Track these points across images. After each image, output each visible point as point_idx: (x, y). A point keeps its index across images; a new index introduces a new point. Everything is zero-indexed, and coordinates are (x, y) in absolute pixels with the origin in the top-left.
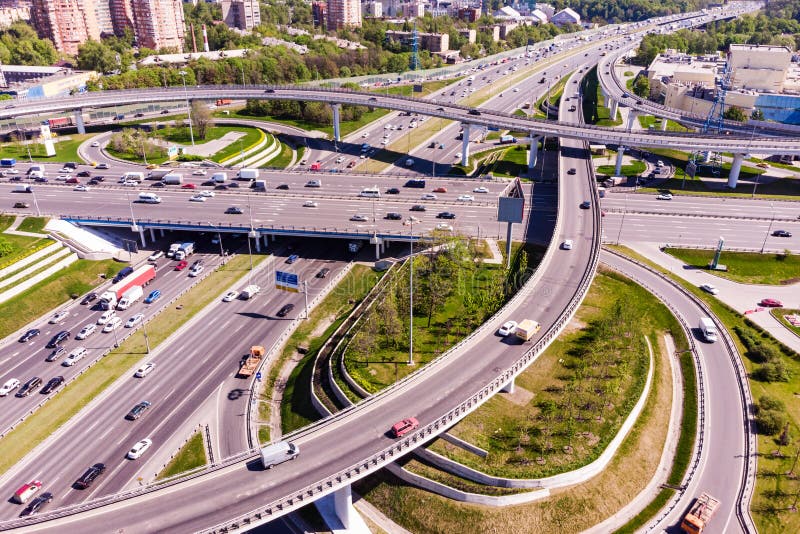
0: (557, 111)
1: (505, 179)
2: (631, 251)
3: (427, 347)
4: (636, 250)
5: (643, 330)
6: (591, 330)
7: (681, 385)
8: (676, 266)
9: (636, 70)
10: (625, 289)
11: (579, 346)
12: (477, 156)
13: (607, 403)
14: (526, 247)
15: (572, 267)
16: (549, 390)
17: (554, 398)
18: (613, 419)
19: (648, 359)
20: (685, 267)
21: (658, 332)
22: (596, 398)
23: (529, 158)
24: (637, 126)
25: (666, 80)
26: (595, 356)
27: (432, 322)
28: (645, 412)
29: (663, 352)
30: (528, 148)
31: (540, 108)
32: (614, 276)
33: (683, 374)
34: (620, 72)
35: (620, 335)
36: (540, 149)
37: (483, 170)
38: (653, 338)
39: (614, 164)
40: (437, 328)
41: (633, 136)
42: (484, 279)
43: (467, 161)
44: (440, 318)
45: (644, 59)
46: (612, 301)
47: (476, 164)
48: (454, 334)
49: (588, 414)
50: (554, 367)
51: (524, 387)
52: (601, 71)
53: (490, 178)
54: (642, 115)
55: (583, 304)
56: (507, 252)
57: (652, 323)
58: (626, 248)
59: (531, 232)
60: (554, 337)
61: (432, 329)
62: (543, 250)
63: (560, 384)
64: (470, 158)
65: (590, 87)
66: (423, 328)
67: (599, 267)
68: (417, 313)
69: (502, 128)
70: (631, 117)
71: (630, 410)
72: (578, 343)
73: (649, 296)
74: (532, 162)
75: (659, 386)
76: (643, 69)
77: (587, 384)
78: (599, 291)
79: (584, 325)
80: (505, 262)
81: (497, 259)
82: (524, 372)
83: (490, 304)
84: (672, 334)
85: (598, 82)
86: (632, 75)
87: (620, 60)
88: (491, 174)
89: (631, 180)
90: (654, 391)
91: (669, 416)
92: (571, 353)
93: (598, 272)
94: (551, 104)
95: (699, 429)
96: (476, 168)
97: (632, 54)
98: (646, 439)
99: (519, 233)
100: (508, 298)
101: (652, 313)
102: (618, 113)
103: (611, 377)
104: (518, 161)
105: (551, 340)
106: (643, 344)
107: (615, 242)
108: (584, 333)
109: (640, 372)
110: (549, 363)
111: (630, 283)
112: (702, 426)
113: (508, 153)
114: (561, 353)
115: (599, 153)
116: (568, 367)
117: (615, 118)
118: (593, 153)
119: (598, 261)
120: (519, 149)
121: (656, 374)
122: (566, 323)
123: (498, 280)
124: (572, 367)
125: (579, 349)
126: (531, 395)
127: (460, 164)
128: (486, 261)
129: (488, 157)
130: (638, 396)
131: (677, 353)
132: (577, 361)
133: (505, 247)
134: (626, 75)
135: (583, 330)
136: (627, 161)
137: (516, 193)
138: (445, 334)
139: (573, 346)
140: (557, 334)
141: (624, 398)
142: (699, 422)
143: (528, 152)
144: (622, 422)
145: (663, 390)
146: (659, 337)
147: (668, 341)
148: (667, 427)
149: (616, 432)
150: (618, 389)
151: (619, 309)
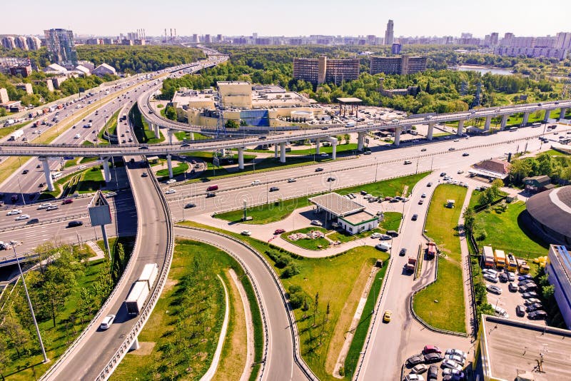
0: (117, 138)
1: (89, 194)
2: (194, 223)
3: (58, 343)
4: (197, 222)
5: (215, 271)
6: (182, 284)
7: (246, 297)
8: (223, 224)
9: (165, 103)
10: (197, 248)
11: (177, 298)
12: (61, 181)
13: (205, 328)
14: (120, 240)
15: (157, 245)
16: (165, 336)
17: (170, 340)
18: (212, 337)
19: (223, 289)
20: (229, 224)
21: (225, 269)
22: (198, 328)
23: (104, 175)
24: (175, 140)
25: (185, 107)
26: (189, 299)
27: (58, 321)
28: (231, 324)
29: (231, 281)
30: (102, 168)
31: (103, 137)
32: (187, 242)
33: (246, 290)
34: (154, 105)
35: (202, 280)
36: (111, 167)
37: (68, 191)
38: (223, 275)
39: (167, 168)
40: (63, 325)
41: (173, 147)
42: (94, 274)
43: (53, 186)
44: (64, 316)
45: (167, 95)
46: (191, 259)
47: (61, 187)
48: (80, 324)
49: (196, 341)
50: (164, 318)
51: (146, 340)
52: (140, 106)
53: (76, 196)
54: (176, 132)
55: (172, 268)
56: (107, 248)
57: (219, 265)
58: (189, 222)
59: (120, 228)
60: (158, 297)
61: (58, 327)
62: (133, 239)
63: (171, 328)
64: (55, 184)
65: (135, 118)
66: (50, 329)
67: (176, 239)
68: (40, 319)
69: (75, 156)
70: (170, 135)
71: (221, 326)
72: (175, 295)
73: (213, 249)
74: (107, 177)
75: (234, 303)
76: (169, 102)
77: (189, 321)
78: (180, 255)
79: (176, 282)
80: (107, 255)
81: (100, 255)
82: (143, 330)
83: (103, 291)
84: (232, 268)
85: (141, 114)
86: (163, 106)
87: (152, 98)
88: (77, 192)
89: (180, 176)
90: (232, 308)
91: (245, 320)
92: (173, 304)
93: (177, 241)
94: (111, 133)
95: (263, 321)
96: (62, 191)
97: (159, 93)
98: (236, 341)
99: (111, 231)
100: (116, 281)
101: (218, 259)
102: (160, 133)
103: (204, 310)
104: (96, 179)
105: (156, 300)
106: (218, 281)
107: (182, 219)
108: (178, 287)
109: (220, 300)
110: (159, 317)
111: (199, 244)
112: (264, 317)
113: (87, 174)
114: (166, 306)
115: (155, 162)
116: (173, 314)
117: (159, 137)
118: (150, 163)
119: (174, 235)
120: (94, 170)
121: (231, 297)
122: (163, 285)
123: (104, 271)
124: (176, 313)
125: (177, 299)
126: (153, 344)
127: (47, 191)
128: (91, 259)
129: (71, 180)
130: (224, 316)
131: (239, 279)
132: (178, 308)
133: (103, 245)
134: (159, 107)
135: (177, 285)
136: (175, 164)
137: (101, 202)
138: (71, 327)
139: (173, 299)
140: (159, 294)
141: (215, 320)
142: (262, 317)
143: (103, 171)
144: (219, 336)
145: (236, 305)
146: (226, 273)
147: (232, 274)
148: (245, 327)
149: (217, 344)
150: (210, 315)
151: (196, 263)
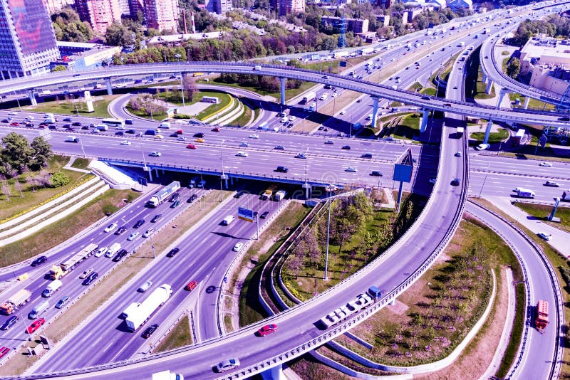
0: (446, 85)
1: (402, 141)
2: (489, 203)
3: (337, 268)
4: (492, 203)
5: (491, 264)
6: (452, 262)
7: (514, 306)
8: (520, 216)
9: (512, 49)
10: (481, 231)
11: (443, 274)
12: (383, 119)
13: (458, 318)
14: (412, 197)
15: (443, 217)
16: (419, 305)
17: (421, 311)
18: (462, 329)
19: (492, 287)
20: (528, 218)
21: (502, 266)
22: (451, 313)
23: (421, 124)
24: (506, 99)
25: (533, 61)
26: (453, 283)
27: (342, 250)
28: (485, 326)
29: (504, 282)
30: (421, 116)
31: (434, 82)
32: (474, 222)
33: (517, 299)
34: (498, 52)
35: (473, 268)
36: (430, 117)
37: (387, 131)
38: (498, 271)
39: (484, 131)
40: (346, 254)
41: (500, 113)
42: (381, 220)
43: (376, 123)
44: (348, 247)
45: (519, 40)
46: (470, 243)
47: (382, 125)
48: (357, 259)
49: (444, 325)
50: (424, 288)
51: (402, 301)
52: (483, 53)
53: (391, 140)
54: (511, 92)
55: (451, 243)
56: (398, 202)
57: (498, 259)
58: (485, 200)
59: (415, 187)
60: (428, 268)
61: (341, 254)
62: (426, 199)
63: (428, 301)
64: (378, 121)
65: (472, 65)
66: (335, 254)
67: (464, 214)
68: (333, 242)
70: (502, 94)
71: (474, 323)
72: (442, 271)
73: (498, 239)
74: (423, 126)
75: (498, 306)
76: (518, 48)
77: (446, 303)
78: (462, 232)
79: (448, 258)
80: (397, 206)
81: (391, 204)
82: (405, 292)
83: (383, 241)
84: (512, 269)
85: (479, 62)
86: (508, 53)
87: (500, 40)
88: (392, 136)
89: (495, 145)
90: (494, 311)
91: (503, 329)
92: (437, 278)
93: (464, 217)
94: (442, 79)
95: (522, 341)
96: (381, 129)
97: (511, 35)
98: (484, 344)
100: (397, 237)
101: (500, 252)
102: (493, 88)
103: (464, 298)
104: (413, 126)
105: (425, 270)
106: (489, 276)
107: (478, 195)
108: (448, 264)
109: (485, 296)
110: (421, 286)
111: (485, 228)
112: (525, 338)
113: (407, 119)
114: (430, 278)
115: (474, 122)
116: (434, 289)
117: (490, 92)
118: (470, 122)
119: (463, 211)
120: (414, 116)
121: (497, 298)
122: (437, 257)
123: (389, 221)
124: (437, 288)
125: (443, 276)
126: (406, 308)
127: (370, 126)
128: (383, 205)
129: (392, 120)
130: (482, 314)
131: (514, 283)
132: (440, 284)
133: (397, 196)
134: (503, 54)
135: (447, 261)
136: (495, 129)
138: (351, 259)
139: (439, 273)
140: (430, 265)
141: (471, 314)
142: (523, 336)
143: (421, 119)
144: (468, 332)
145: (500, 310)
146: (502, 271)
147: (508, 274)
148: (500, 336)
149: (463, 338)
150: (467, 309)
151: (474, 250)
